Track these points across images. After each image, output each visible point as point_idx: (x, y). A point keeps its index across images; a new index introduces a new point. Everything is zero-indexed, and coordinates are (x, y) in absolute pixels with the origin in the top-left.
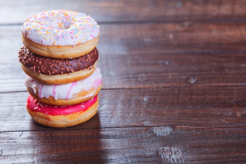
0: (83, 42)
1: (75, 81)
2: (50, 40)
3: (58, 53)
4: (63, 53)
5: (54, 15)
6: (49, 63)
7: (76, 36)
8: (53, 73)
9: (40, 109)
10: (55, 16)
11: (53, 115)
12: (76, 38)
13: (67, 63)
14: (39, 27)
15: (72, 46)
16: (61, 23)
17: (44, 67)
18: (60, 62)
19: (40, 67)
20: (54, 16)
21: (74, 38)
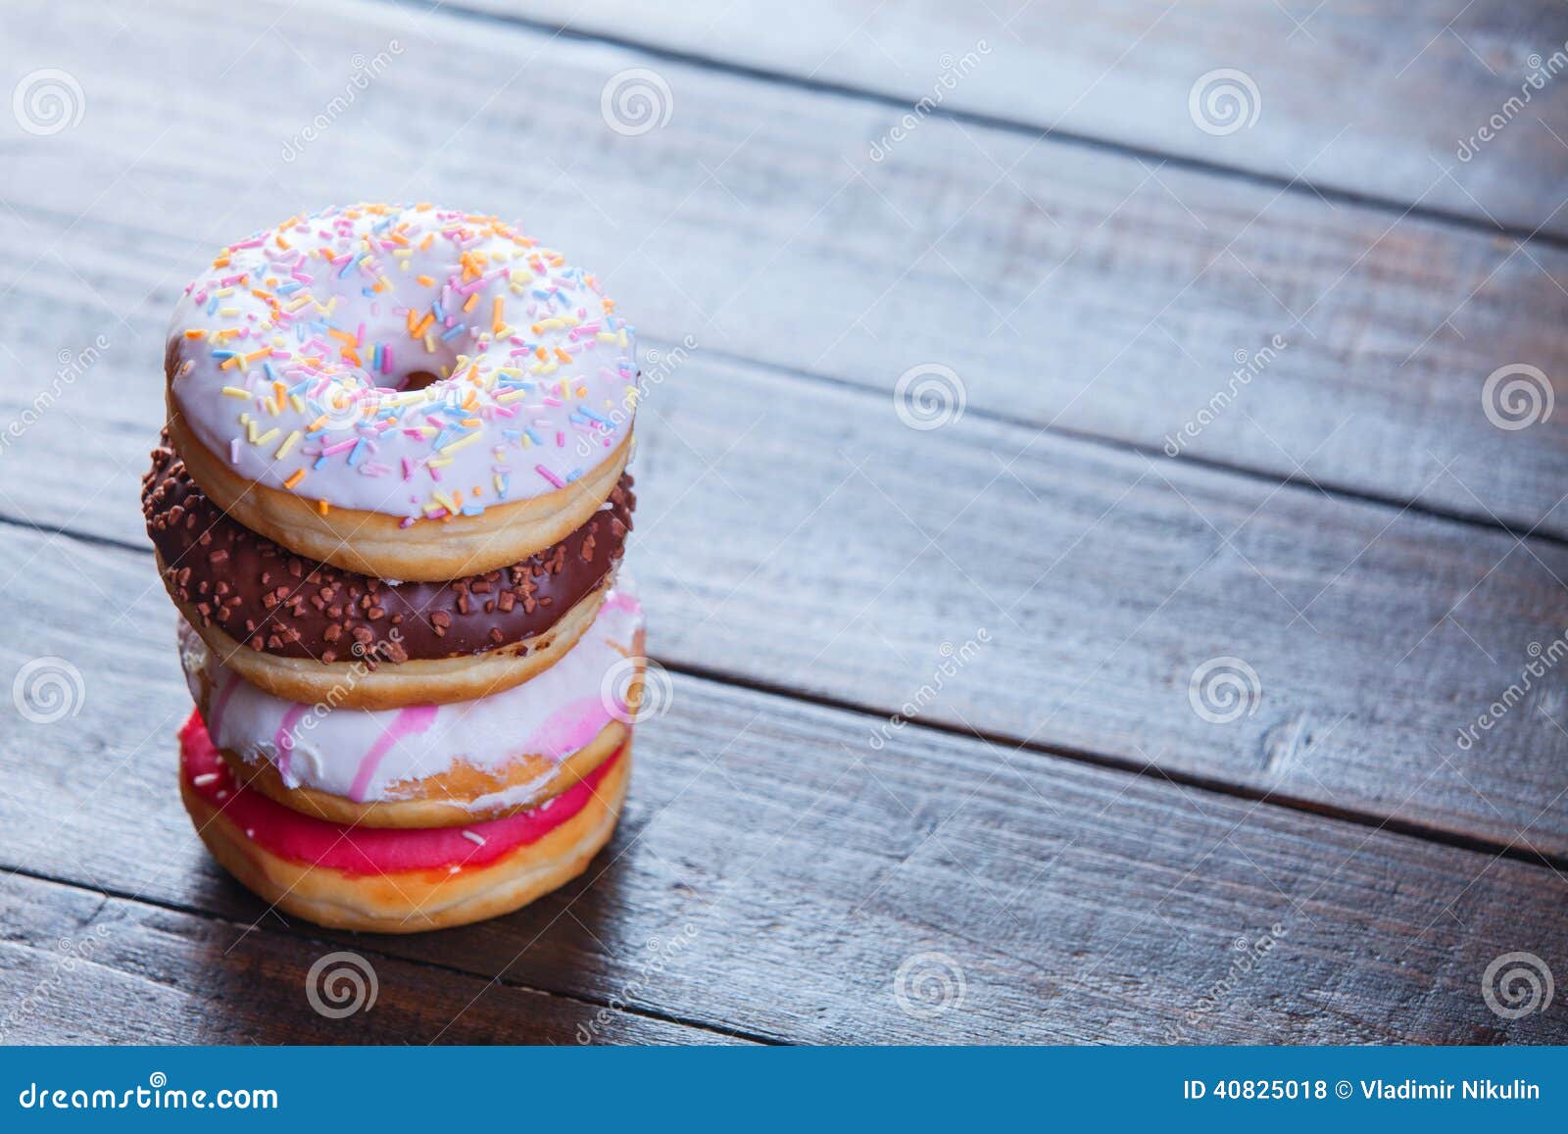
0: (473, 506)
1: (422, 703)
2: (274, 457)
3: (320, 544)
4: (344, 546)
5: (398, 252)
6: (266, 579)
7: (434, 463)
8: (275, 641)
9: (223, 793)
10: (405, 265)
11: (285, 855)
12: (434, 475)
13: (366, 602)
14: (258, 337)
15: (401, 522)
16: (424, 320)
17: (234, 593)
18: (329, 585)
19: (213, 589)
20: (400, 260)
21: (418, 473)
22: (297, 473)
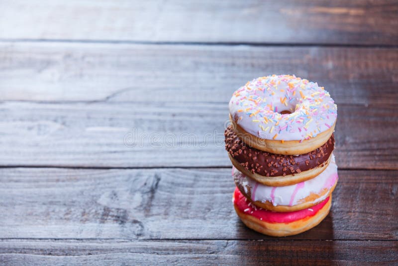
0: (315, 134)
1: (302, 181)
2: (270, 132)
3: (281, 150)
4: (287, 150)
5: (274, 86)
6: (267, 160)
7: (305, 127)
8: (272, 174)
9: (252, 212)
10: (277, 88)
11: (270, 222)
12: (306, 130)
13: (291, 161)
14: (255, 109)
15: (300, 141)
16: (285, 98)
17: (260, 166)
18: (282, 159)
19: (255, 166)
20: (275, 87)
21: (303, 130)
22: (276, 135)
